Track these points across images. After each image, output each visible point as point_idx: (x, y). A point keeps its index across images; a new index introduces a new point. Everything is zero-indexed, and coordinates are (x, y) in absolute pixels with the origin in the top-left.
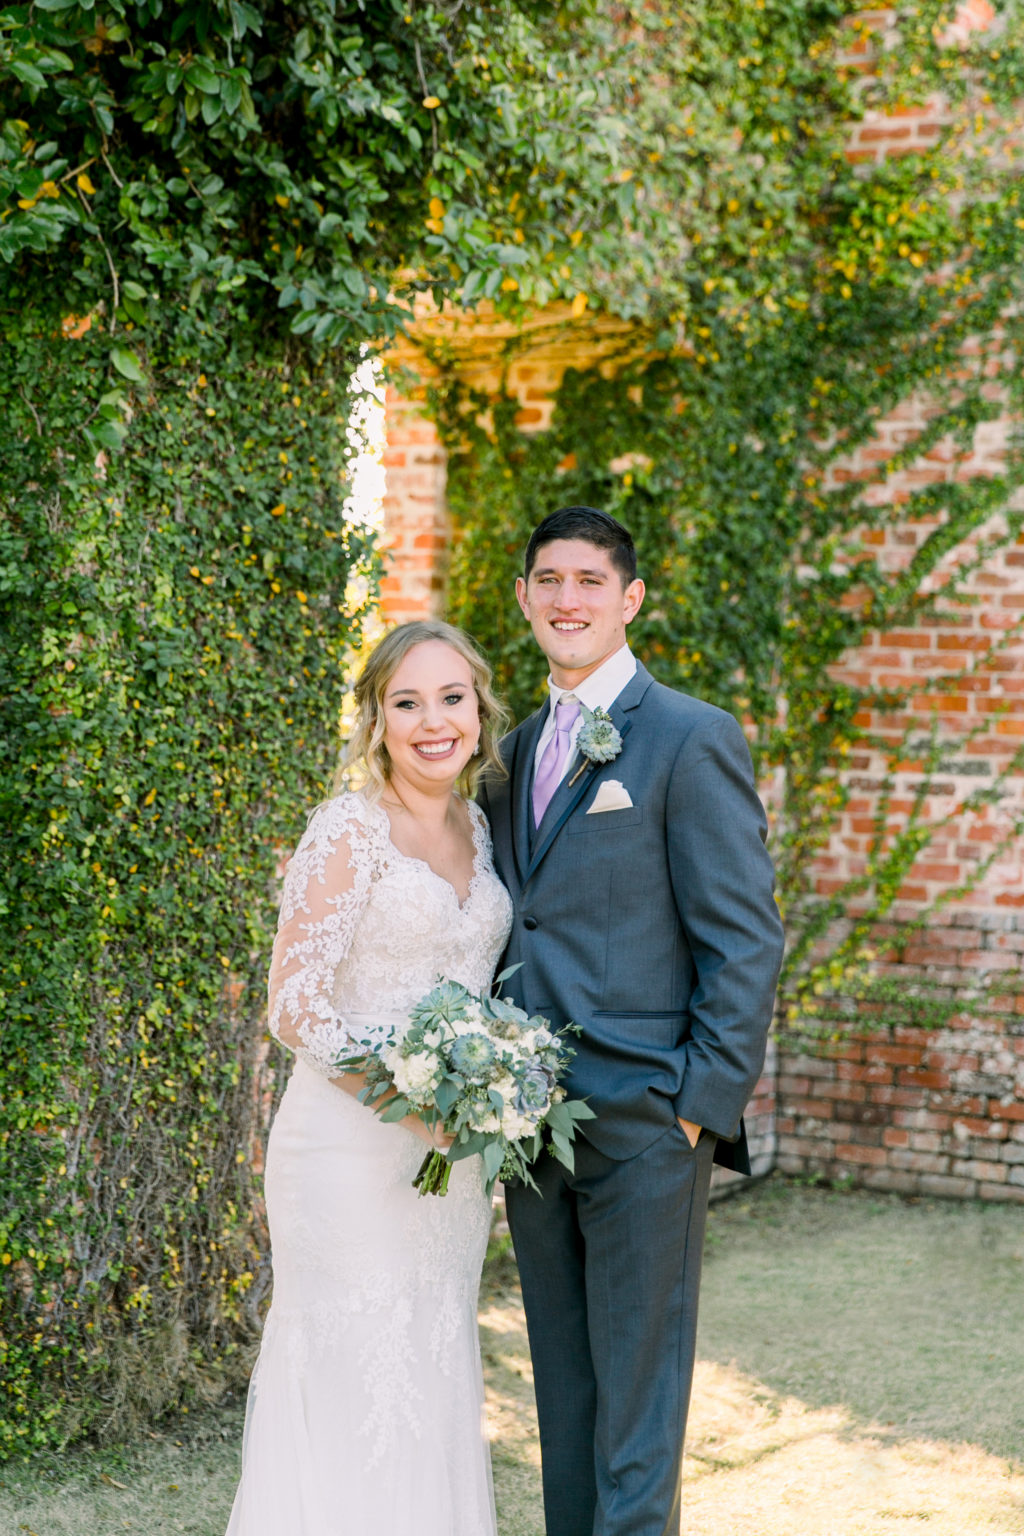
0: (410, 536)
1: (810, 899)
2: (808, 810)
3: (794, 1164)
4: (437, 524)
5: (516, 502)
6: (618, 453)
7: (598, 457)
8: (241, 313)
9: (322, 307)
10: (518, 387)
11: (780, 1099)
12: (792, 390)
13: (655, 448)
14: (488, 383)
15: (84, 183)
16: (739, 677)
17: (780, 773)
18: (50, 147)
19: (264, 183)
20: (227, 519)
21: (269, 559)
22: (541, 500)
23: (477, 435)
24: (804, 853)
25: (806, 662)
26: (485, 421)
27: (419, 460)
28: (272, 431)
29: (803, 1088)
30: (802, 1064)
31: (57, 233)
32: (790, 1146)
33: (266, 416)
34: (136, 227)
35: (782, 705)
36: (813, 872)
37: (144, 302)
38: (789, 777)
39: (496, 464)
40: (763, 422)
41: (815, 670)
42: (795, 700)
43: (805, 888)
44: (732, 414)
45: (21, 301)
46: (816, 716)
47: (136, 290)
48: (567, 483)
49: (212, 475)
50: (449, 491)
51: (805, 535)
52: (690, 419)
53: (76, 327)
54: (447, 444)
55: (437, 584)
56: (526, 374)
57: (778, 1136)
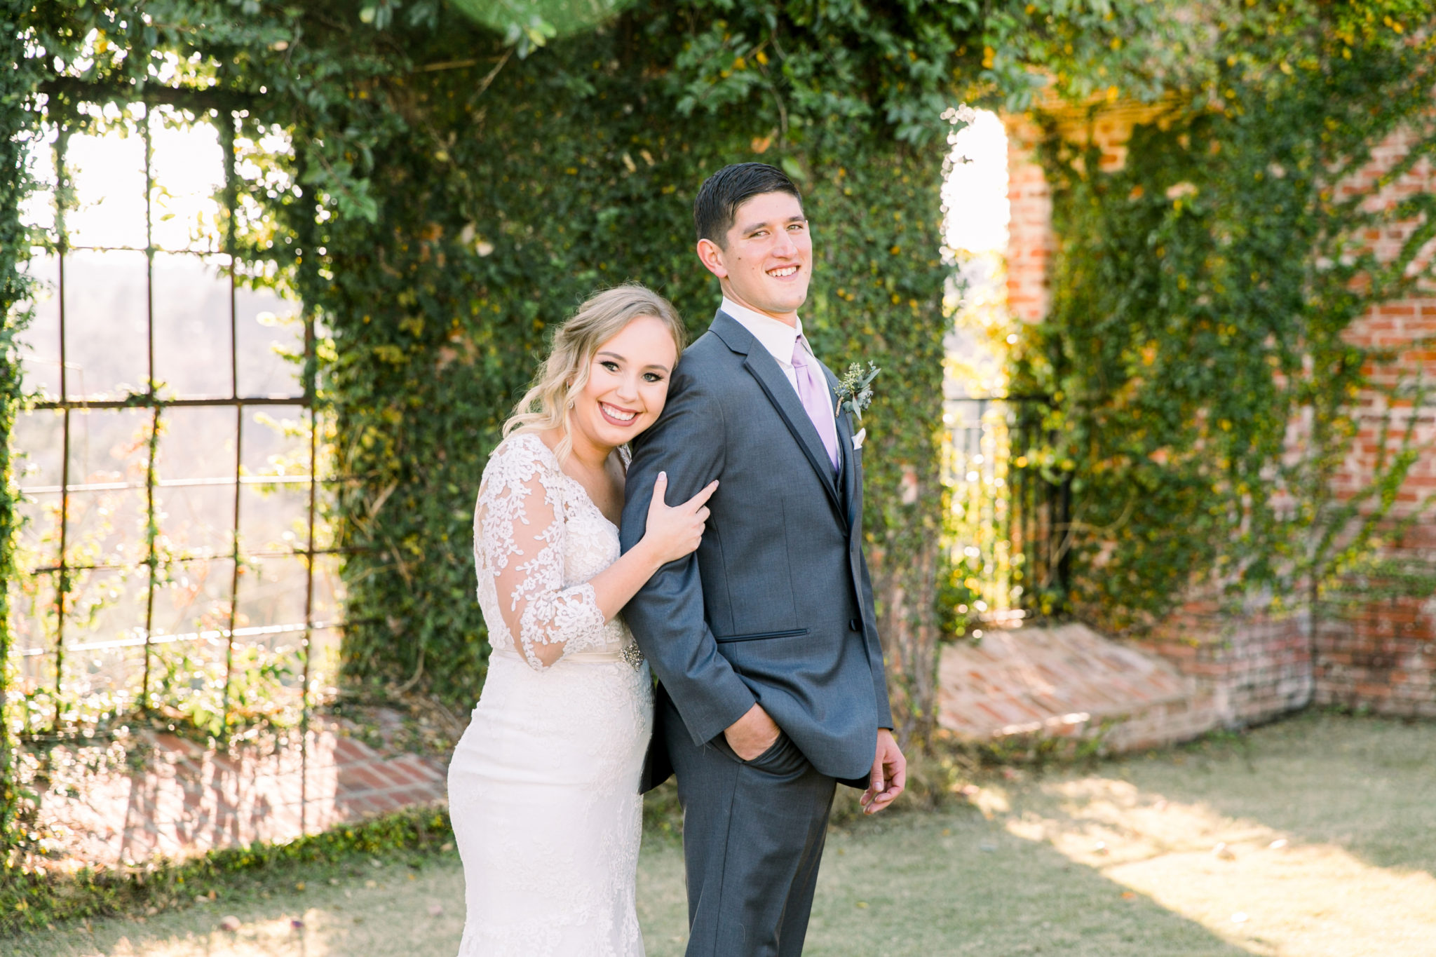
0: (1027, 250)
1: (1333, 504)
2: (1328, 439)
3: (1325, 699)
4: (1046, 239)
5: (1101, 222)
6: (1173, 183)
7: (1158, 187)
8: (866, 127)
9: (916, 121)
10: (1101, 139)
11: (1315, 652)
12: (1308, 128)
13: (1198, 179)
14: (1079, 135)
15: (762, 58)
16: (1270, 342)
17: (1307, 413)
18: (739, 38)
19: (873, 46)
20: (861, 258)
21: (890, 282)
22: (1118, 221)
23: (1073, 175)
24: (1328, 470)
25: (1326, 330)
26: (1079, 165)
27: (1032, 195)
28: (889, 200)
29: (1330, 643)
30: (1329, 626)
31: (744, 90)
32: (1324, 687)
33: (886, 191)
34: (794, 83)
35: (1308, 361)
36: (1334, 484)
37: (802, 128)
38: (1316, 416)
39: (1086, 197)
40: (1284, 155)
41: (1332, 335)
42: (1318, 357)
43: (1329, 496)
44: (1256, 151)
45: (727, 131)
46: (1334, 369)
47: (796, 121)
48: (1137, 207)
49: (851, 230)
50: (1054, 216)
51: (1322, 235)
52: (1222, 157)
53: (761, 145)
54: (1053, 182)
55: (1047, 283)
56: (1106, 129)
57: (1315, 677)
